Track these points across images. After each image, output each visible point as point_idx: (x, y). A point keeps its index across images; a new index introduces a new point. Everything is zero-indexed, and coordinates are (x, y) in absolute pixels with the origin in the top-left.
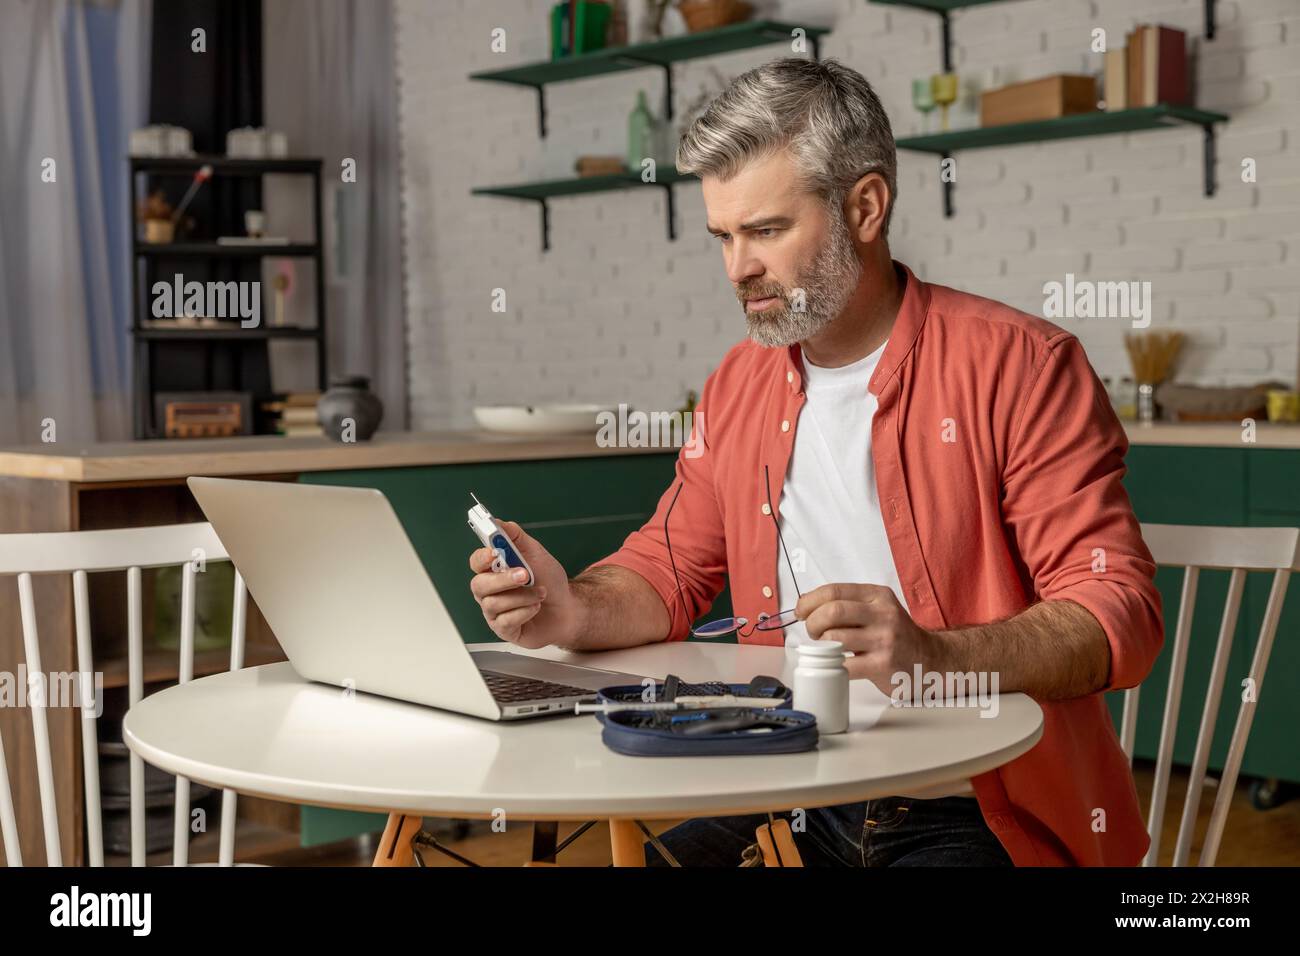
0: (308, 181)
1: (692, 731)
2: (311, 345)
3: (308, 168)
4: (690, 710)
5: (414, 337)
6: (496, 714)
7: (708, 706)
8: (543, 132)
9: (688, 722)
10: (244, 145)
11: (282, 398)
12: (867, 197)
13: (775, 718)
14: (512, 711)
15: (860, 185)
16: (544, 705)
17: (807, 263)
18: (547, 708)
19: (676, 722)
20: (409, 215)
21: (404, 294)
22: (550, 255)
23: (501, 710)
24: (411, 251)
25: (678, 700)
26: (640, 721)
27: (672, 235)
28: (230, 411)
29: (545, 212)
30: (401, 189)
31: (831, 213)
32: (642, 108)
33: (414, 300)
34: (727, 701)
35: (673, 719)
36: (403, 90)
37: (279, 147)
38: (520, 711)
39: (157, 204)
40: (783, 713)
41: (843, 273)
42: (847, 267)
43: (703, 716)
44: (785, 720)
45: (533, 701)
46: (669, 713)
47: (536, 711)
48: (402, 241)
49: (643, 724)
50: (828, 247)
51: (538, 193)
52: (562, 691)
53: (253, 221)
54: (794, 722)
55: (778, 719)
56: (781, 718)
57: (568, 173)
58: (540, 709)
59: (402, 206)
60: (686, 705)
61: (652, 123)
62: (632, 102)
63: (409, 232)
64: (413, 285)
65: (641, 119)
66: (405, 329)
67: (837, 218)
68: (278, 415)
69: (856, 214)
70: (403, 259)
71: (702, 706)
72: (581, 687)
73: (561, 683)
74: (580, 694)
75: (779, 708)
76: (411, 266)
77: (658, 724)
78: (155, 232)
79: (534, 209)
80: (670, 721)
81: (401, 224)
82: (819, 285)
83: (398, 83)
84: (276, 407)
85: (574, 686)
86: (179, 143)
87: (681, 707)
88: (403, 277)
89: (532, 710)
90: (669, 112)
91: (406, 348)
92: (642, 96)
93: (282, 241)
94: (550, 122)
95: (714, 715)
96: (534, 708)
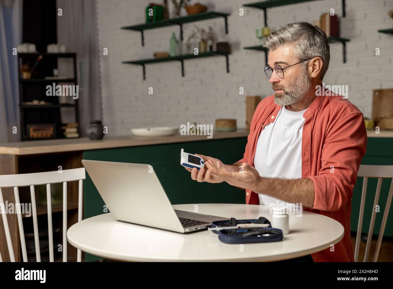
0: (71, 60)
1: (245, 235)
2: (73, 109)
3: (71, 55)
4: (242, 228)
5: (104, 106)
6: (183, 231)
7: (247, 227)
8: (143, 44)
9: (242, 232)
10: (52, 49)
11: (66, 125)
12: (315, 63)
13: (268, 230)
14: (187, 230)
15: (313, 59)
16: (196, 228)
17: (292, 81)
18: (197, 229)
19: (238, 233)
20: (102, 69)
21: (101, 93)
22: (146, 81)
23: (185, 230)
24: (103, 80)
25: (238, 225)
26: (228, 232)
27: (183, 75)
28: (49, 129)
29: (144, 69)
30: (99, 62)
31: (302, 66)
32: (174, 37)
33: (104, 95)
34: (252, 225)
35: (238, 232)
36: (100, 32)
37: (63, 50)
38: (190, 230)
39: (26, 67)
40: (269, 229)
41: (304, 85)
42: (305, 83)
43: (246, 230)
44: (271, 231)
45: (192, 226)
46: (236, 229)
47: (194, 230)
48: (100, 77)
49: (229, 234)
50: (300, 77)
51: (142, 63)
52: (199, 223)
53: (56, 72)
54: (274, 231)
55: (269, 231)
56: (270, 230)
57: (151, 56)
58: (195, 229)
59: (99, 67)
60: (241, 227)
61: (177, 42)
62: (170, 35)
63: (102, 74)
64: (104, 90)
65: (174, 41)
66: (101, 104)
67: (304, 68)
68: (64, 130)
69: (311, 69)
70: (100, 83)
71: (246, 227)
72: (204, 221)
73: (197, 220)
74: (204, 224)
75: (268, 227)
76: (103, 85)
77: (233, 233)
78: (26, 75)
79: (140, 68)
80: (236, 232)
81: (99, 72)
82: (295, 88)
83: (98, 30)
84: (64, 128)
85: (202, 221)
86: (32, 48)
87: (239, 228)
88: (100, 88)
89: (193, 229)
90: (182, 38)
91: (101, 109)
92: (174, 34)
93: (64, 78)
94: (145, 41)
95: (250, 230)
96: (193, 228)
